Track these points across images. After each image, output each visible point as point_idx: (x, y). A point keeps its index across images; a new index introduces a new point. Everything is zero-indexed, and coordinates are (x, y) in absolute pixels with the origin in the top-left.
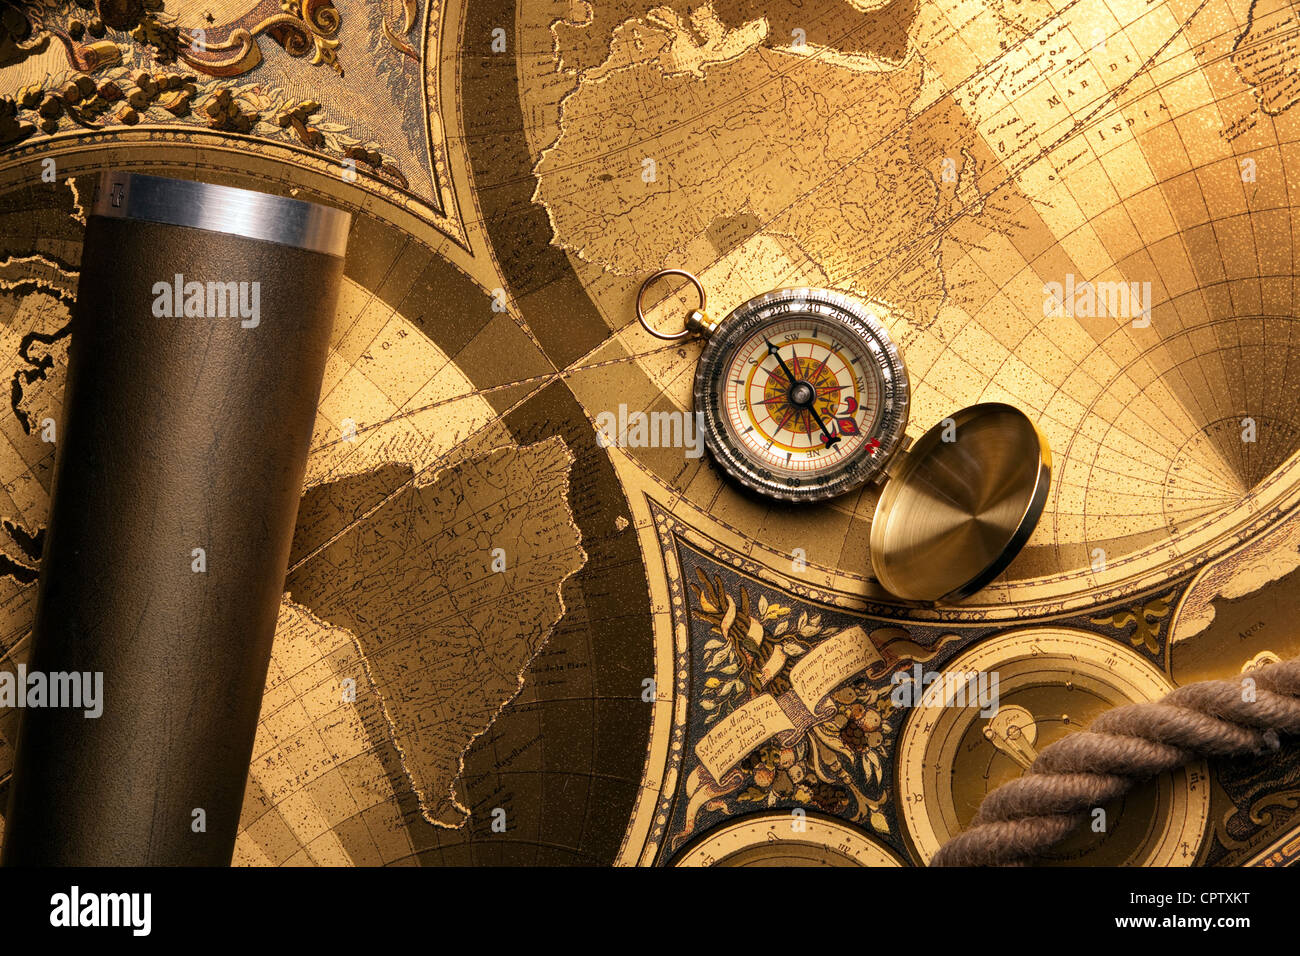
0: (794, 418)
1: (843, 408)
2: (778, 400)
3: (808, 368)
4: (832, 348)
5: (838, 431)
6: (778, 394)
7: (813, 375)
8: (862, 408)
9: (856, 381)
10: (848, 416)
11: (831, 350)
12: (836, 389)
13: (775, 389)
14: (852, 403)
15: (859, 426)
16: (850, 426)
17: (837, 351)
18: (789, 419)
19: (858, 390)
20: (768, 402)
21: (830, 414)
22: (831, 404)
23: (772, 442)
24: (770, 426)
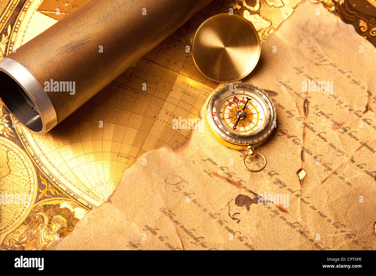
0: (248, 113)
1: (233, 105)
2: (248, 120)
6: (247, 121)
8: (229, 101)
9: (225, 108)
12: (231, 111)
13: (246, 123)
14: (230, 104)
15: (233, 99)
16: (235, 100)
18: (249, 114)
20: (251, 122)
21: (238, 106)
22: (236, 109)
23: (258, 113)
24: (255, 116)
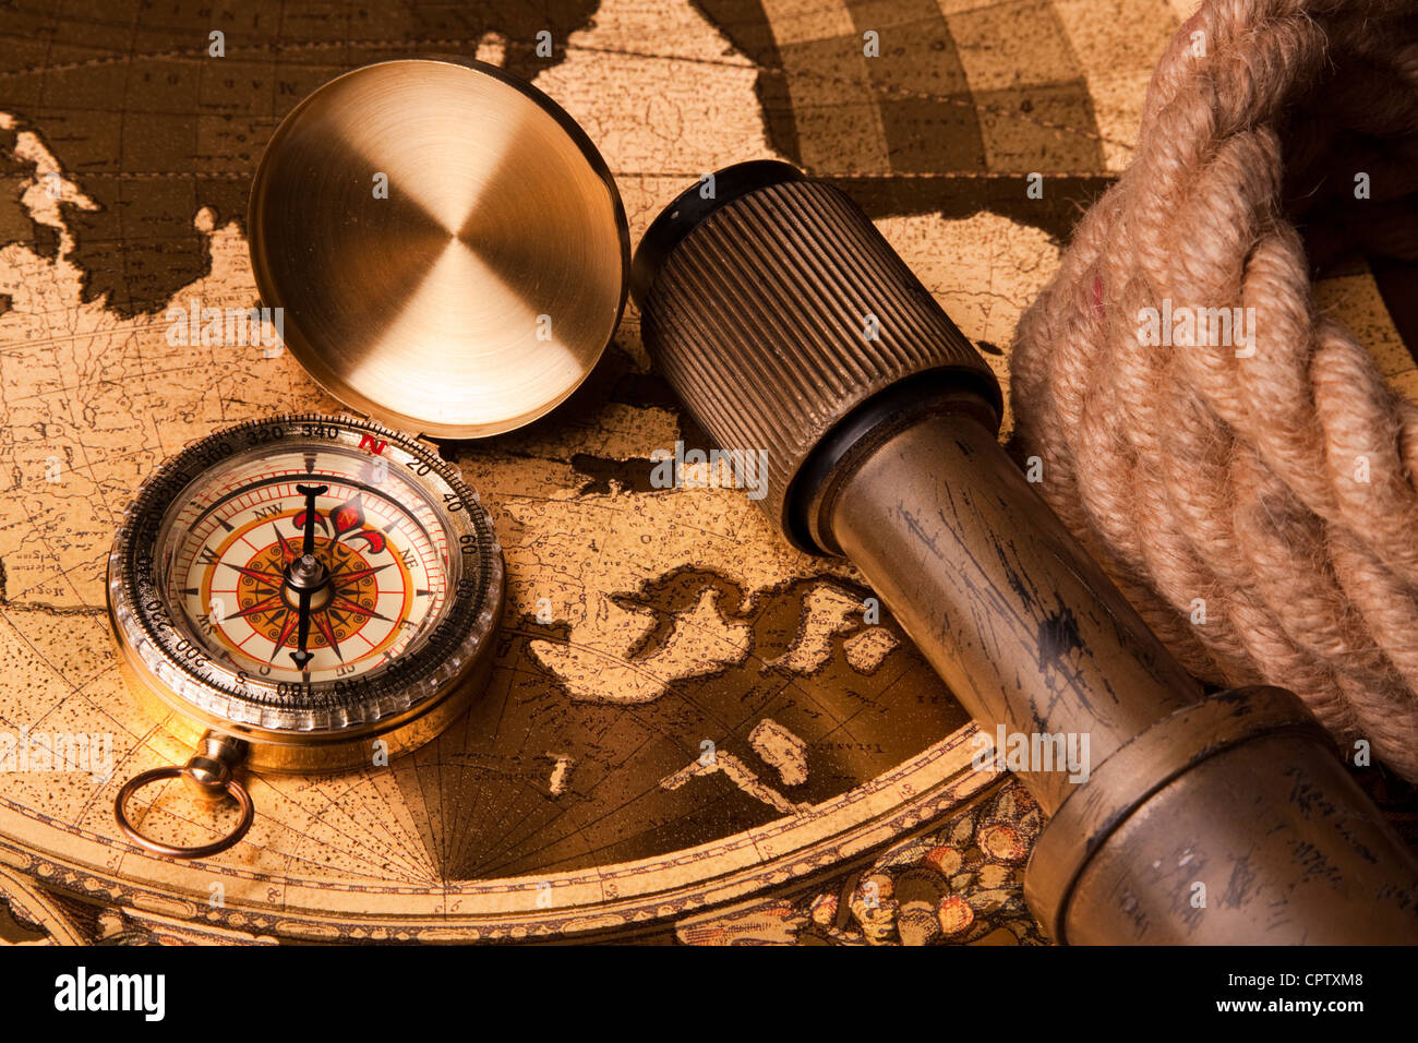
3: (257, 592)
4: (211, 562)
5: (359, 530)
7: (266, 582)
10: (328, 520)
11: (216, 564)
17: (215, 555)
19: (278, 513)
